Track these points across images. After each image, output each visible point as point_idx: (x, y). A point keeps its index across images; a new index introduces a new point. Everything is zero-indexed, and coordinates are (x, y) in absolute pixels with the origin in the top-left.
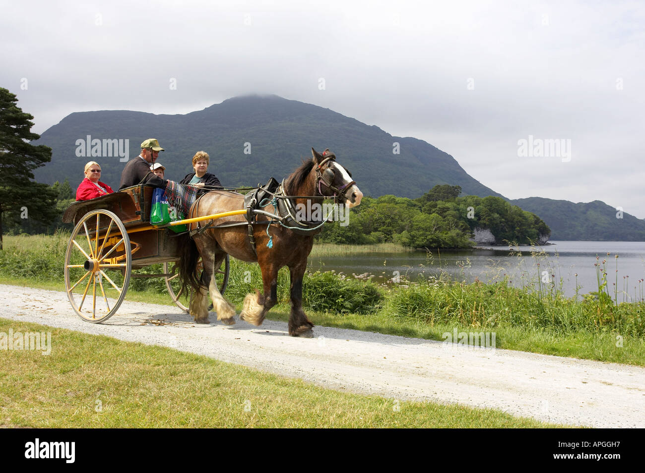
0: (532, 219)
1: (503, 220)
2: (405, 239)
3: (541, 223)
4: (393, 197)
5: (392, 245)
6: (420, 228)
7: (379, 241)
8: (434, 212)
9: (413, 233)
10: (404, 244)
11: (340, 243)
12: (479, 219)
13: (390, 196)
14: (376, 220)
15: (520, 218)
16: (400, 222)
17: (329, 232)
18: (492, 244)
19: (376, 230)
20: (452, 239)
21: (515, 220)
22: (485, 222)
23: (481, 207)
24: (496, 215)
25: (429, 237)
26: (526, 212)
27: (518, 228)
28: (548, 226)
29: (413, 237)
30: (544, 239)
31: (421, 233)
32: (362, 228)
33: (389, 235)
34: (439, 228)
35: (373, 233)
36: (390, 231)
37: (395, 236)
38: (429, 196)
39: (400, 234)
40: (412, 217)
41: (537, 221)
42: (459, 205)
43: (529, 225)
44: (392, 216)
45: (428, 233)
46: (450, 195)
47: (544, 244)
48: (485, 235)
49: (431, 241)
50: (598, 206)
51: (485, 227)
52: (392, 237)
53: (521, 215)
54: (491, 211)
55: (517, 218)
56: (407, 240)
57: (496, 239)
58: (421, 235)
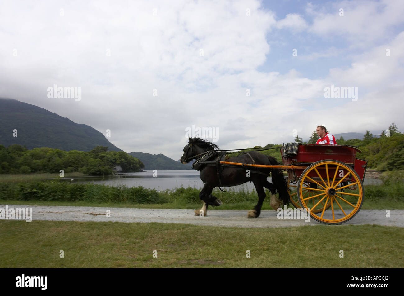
0: (138, 161)
1: (126, 161)
2: (84, 170)
3: (141, 163)
4: (77, 151)
5: (78, 173)
6: (91, 165)
7: (72, 171)
8: (98, 158)
9: (88, 167)
10: (84, 173)
11: (52, 172)
12: (116, 161)
13: (75, 150)
14: (70, 162)
15: (133, 161)
16: (82, 162)
17: (46, 167)
18: (121, 172)
19: (70, 166)
20: (106, 170)
21: (131, 162)
22: (118, 162)
23: (117, 156)
24: (123, 160)
25: (96, 169)
26: (135, 159)
27: (132, 165)
28: (144, 164)
29: (88, 169)
30: (142, 169)
31: (92, 167)
32: (63, 165)
33: (76, 168)
34: (100, 165)
35: (69, 168)
36: (77, 167)
37: (80, 169)
38: (94, 151)
39: (82, 168)
40: (88, 160)
41: (140, 162)
42: (107, 155)
43: (136, 164)
44: (78, 160)
45: (95, 167)
46: (103, 151)
47: (142, 171)
48: (119, 168)
49: (97, 171)
50: (161, 156)
51: (118, 165)
52: (78, 169)
53: (133, 160)
54: (121, 158)
55: (132, 161)
56: (85, 171)
57: (123, 169)
58: (92, 168)
